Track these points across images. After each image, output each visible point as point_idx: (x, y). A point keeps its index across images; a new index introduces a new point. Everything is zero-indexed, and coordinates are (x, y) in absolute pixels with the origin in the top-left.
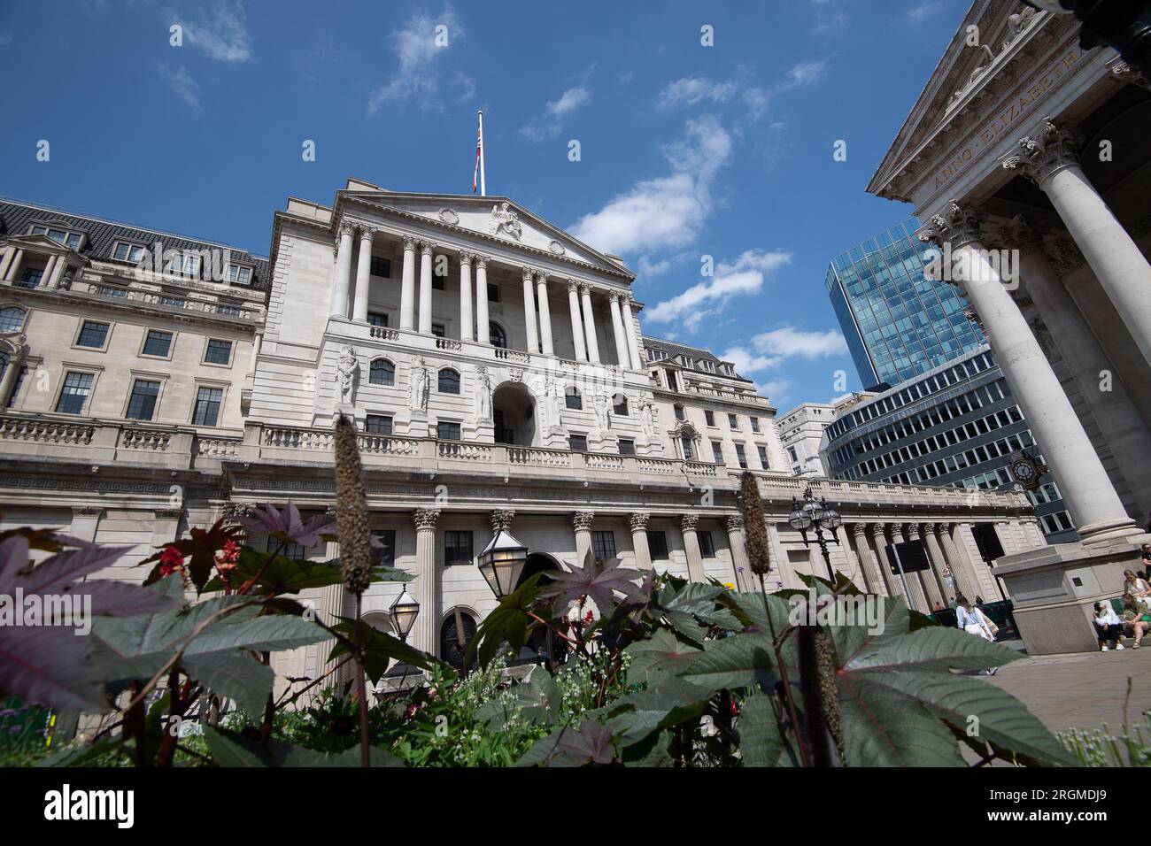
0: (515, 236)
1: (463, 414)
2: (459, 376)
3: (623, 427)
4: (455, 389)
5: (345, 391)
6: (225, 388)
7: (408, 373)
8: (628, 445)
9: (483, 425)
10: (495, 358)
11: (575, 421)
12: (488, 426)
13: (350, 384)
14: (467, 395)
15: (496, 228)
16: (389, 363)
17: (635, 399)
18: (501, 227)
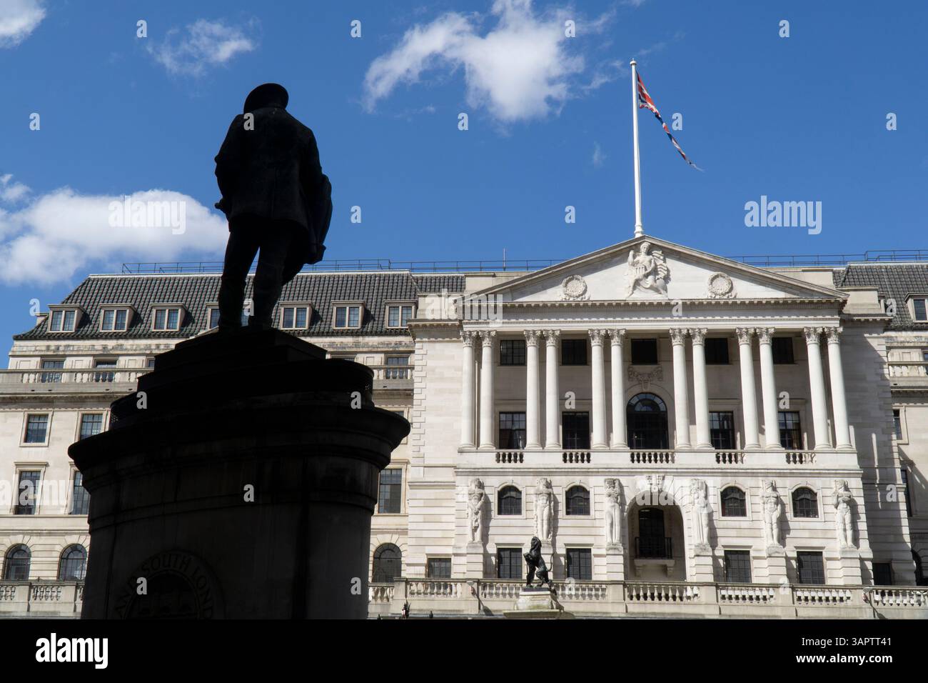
0: (657, 290)
1: (593, 538)
2: (588, 492)
3: (806, 534)
4: (585, 510)
5: (475, 529)
6: (404, 467)
7: (534, 498)
8: (814, 558)
9: (611, 552)
10: (631, 465)
11: (733, 533)
12: (617, 552)
13: (479, 521)
14: (598, 515)
15: (632, 285)
16: (515, 489)
17: (828, 492)
18: (637, 283)
